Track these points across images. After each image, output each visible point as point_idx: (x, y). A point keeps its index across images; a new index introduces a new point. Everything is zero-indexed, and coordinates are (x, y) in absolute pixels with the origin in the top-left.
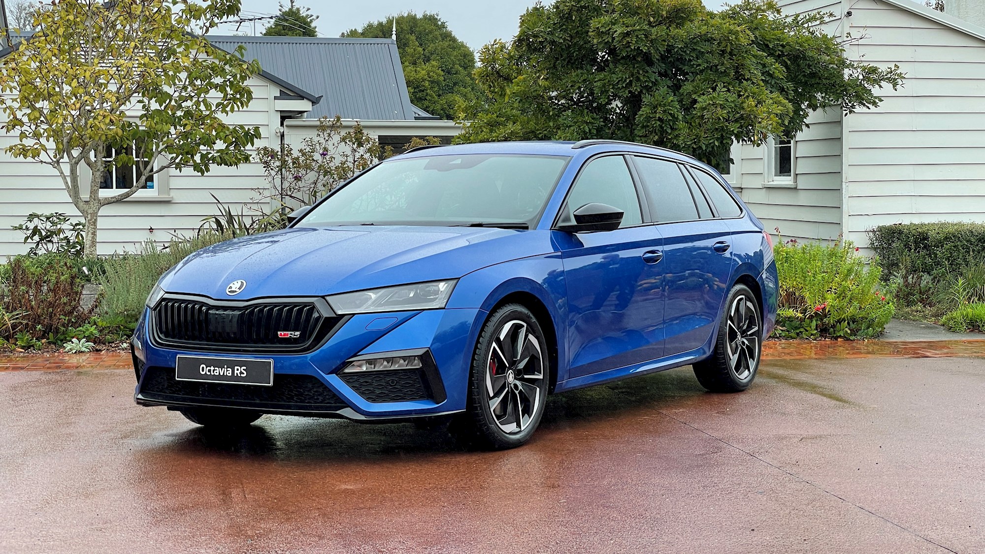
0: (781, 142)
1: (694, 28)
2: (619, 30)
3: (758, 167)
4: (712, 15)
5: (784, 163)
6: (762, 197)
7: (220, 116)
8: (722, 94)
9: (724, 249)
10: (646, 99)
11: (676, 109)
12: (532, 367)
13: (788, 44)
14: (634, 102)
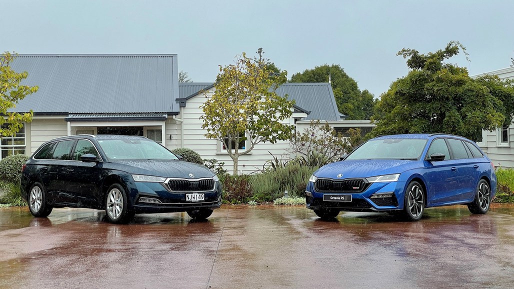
0: (504, 129)
1: (466, 87)
2: (436, 89)
3: (494, 139)
4: (473, 81)
5: (505, 138)
6: (496, 151)
7: (280, 121)
8: (478, 113)
9: (477, 168)
10: (447, 114)
11: (459, 118)
12: (420, 199)
13: (504, 91)
14: (442, 115)
